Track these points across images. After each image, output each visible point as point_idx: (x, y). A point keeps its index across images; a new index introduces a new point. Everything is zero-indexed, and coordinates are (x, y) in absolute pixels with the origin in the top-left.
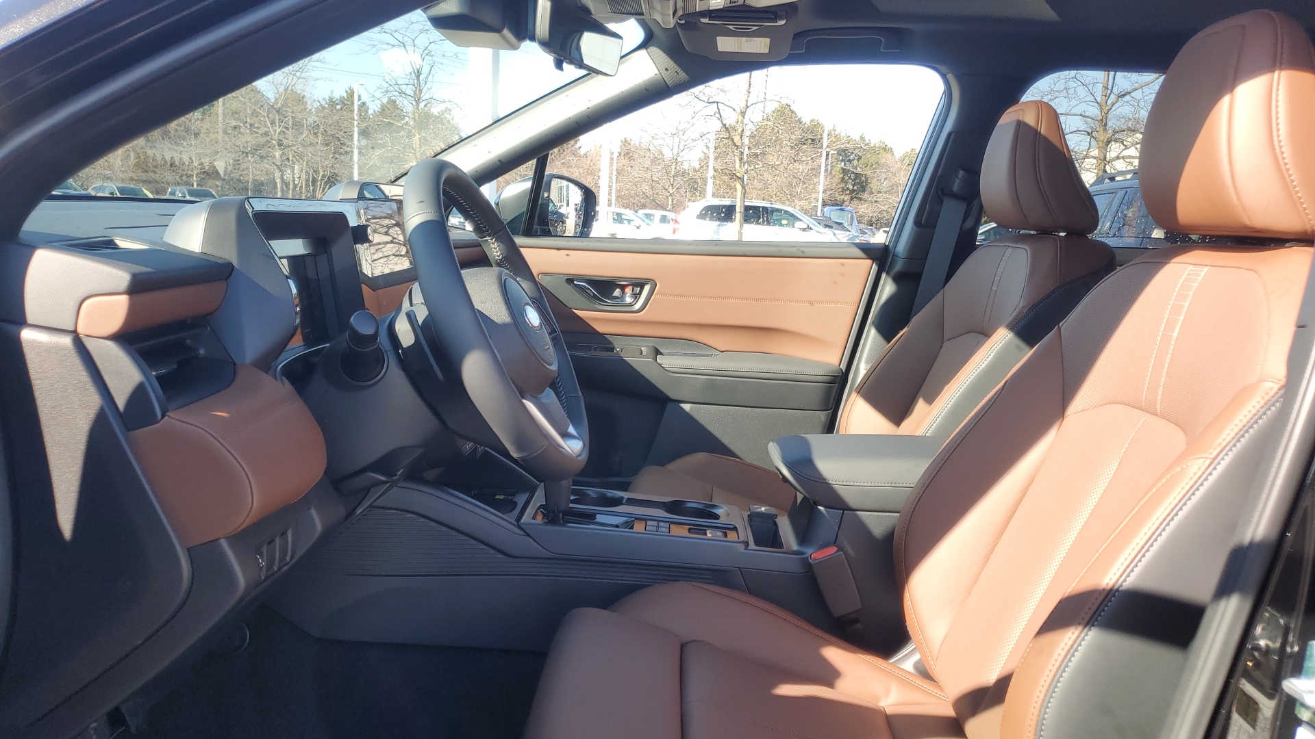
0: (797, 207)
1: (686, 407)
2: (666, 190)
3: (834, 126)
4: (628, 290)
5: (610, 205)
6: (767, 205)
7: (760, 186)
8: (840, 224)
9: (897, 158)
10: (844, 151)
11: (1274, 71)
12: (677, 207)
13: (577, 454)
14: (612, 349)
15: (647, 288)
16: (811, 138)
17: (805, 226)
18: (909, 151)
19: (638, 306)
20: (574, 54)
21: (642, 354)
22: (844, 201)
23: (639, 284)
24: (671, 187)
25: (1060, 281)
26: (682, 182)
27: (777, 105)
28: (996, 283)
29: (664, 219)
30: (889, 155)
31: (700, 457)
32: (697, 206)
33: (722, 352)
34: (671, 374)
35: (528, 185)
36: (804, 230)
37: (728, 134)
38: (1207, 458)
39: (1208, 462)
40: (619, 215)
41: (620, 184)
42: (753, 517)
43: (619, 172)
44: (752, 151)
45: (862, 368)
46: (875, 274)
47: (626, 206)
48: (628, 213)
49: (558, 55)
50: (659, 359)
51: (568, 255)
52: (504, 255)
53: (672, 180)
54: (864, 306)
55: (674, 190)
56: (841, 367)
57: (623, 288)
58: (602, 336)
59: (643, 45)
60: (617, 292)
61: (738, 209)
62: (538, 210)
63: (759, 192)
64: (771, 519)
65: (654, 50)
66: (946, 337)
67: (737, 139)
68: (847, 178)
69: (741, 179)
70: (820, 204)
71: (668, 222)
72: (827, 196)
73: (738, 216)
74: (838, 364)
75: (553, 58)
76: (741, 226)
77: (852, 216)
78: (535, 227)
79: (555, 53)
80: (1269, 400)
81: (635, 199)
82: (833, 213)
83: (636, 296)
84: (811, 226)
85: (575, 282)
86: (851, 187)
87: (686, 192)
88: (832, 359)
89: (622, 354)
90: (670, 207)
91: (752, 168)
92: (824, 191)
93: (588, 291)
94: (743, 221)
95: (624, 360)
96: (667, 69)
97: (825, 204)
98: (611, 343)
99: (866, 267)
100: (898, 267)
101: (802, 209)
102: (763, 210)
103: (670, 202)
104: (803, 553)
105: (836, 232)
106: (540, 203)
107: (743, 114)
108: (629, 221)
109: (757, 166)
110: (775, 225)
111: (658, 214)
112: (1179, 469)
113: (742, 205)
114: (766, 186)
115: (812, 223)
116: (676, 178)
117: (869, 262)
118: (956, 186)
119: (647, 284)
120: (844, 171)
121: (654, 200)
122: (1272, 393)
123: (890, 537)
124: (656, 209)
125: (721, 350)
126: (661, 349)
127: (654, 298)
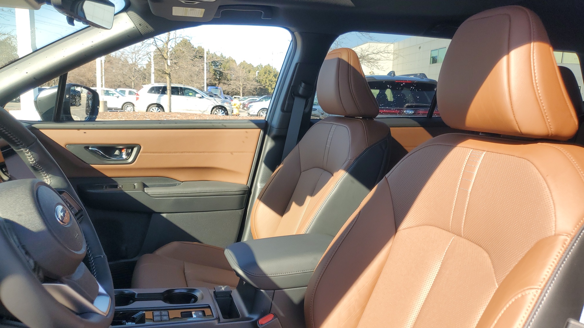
0: (195, 87)
1: (164, 215)
2: (131, 78)
3: (209, 50)
4: (124, 152)
5: (102, 86)
6: (182, 86)
7: (177, 76)
8: (216, 95)
9: (237, 65)
10: (214, 61)
11: (531, 43)
12: (138, 87)
13: (107, 314)
14: (116, 186)
15: (135, 150)
16: (199, 54)
17: (201, 96)
18: (243, 62)
19: (130, 160)
20: (80, 13)
21: (135, 188)
22: (216, 84)
23: (130, 147)
24: (133, 77)
25: (368, 145)
26: (138, 75)
27: (181, 39)
28: (329, 143)
29: (130, 93)
30: (234, 63)
31: (174, 245)
32: (147, 87)
33: (182, 182)
34: (154, 198)
35: (55, 90)
36: (200, 98)
37: (161, 53)
38: (538, 289)
39: (539, 291)
40: (107, 91)
41: (107, 76)
42: (217, 295)
43: (105, 70)
44: (173, 61)
45: (259, 186)
46: (262, 136)
47: (111, 87)
48: (112, 90)
49: (70, 15)
50: (146, 190)
51: (85, 133)
52: (37, 160)
53: (133, 74)
54: (258, 154)
55: (135, 78)
56: (248, 185)
57: (121, 150)
58: (110, 178)
59: (125, 10)
60: (117, 152)
61: (168, 88)
62: (63, 106)
63: (176, 79)
64: (228, 294)
65: (131, 13)
66: (302, 170)
67: (165, 55)
68: (216, 73)
69: (169, 75)
70: (205, 85)
71: (133, 94)
72: (208, 82)
73: (169, 92)
74: (246, 184)
75: (66, 16)
76: (170, 96)
77: (221, 91)
78: (61, 115)
79: (67, 13)
80: (567, 248)
81: (115, 83)
82: (212, 89)
83: (129, 155)
84: (204, 96)
85: (90, 148)
86: (218, 78)
87: (140, 79)
88: (243, 181)
89: (123, 189)
90: (133, 86)
91: (174, 69)
92: (207, 79)
93: (98, 153)
94: (171, 94)
95: (125, 193)
96: (140, 25)
97: (208, 85)
98: (116, 182)
99: (257, 132)
100: (274, 132)
101: (197, 88)
102: (180, 89)
103: (133, 84)
104: (252, 319)
105: (216, 99)
106: (64, 101)
107: (167, 43)
108: (113, 94)
109: (176, 68)
110: (186, 95)
111: (127, 90)
112: (520, 296)
113: (170, 87)
114: (179, 77)
115: (204, 95)
116: (135, 73)
117: (259, 130)
118: (301, 91)
119: (135, 147)
120: (215, 71)
121: (124, 83)
122: (567, 243)
123: (302, 302)
124: (126, 88)
125: (182, 181)
126: (147, 184)
127: (140, 155)
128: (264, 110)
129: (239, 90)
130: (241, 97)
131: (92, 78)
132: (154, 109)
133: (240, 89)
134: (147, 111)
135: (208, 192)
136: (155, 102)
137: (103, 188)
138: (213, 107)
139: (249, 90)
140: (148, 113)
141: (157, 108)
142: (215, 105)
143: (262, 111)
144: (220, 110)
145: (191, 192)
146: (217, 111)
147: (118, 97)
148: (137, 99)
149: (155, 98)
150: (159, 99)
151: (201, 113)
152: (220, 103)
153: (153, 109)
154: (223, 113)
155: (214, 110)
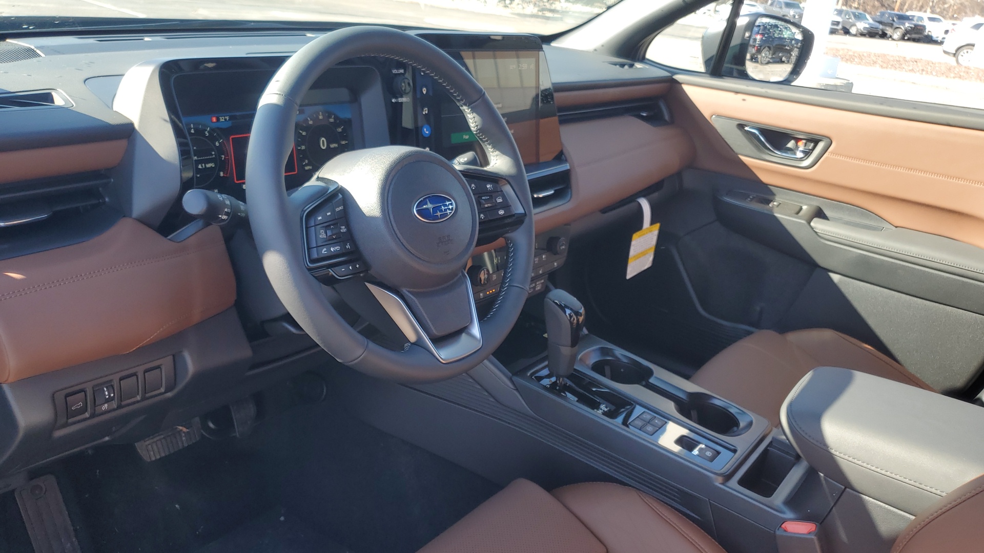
1: (835, 278)
4: (802, 145)
14: (768, 202)
15: (821, 146)
19: (806, 163)
21: (798, 213)
23: (814, 140)
33: (896, 227)
34: (823, 241)
50: (815, 223)
51: (744, 99)
57: (797, 141)
58: (763, 185)
60: (791, 144)
83: (807, 153)
85: (746, 128)
89: (777, 210)
93: (758, 139)
95: (774, 216)
98: (772, 194)
104: (782, 514)
119: (821, 140)
125: (896, 225)
126: (827, 213)
127: (827, 158)
135: (936, 261)
137: (746, 199)
145: (898, 252)
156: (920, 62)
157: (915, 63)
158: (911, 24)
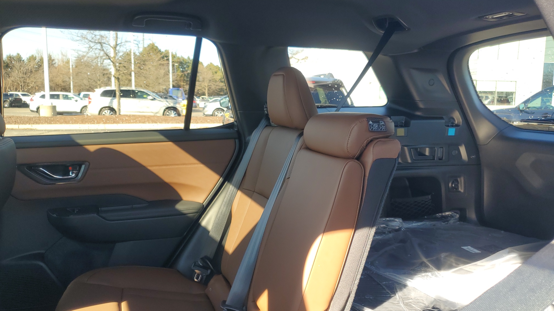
9: (205, 67)
16: (165, 56)
17: (153, 98)
32: (99, 91)
36: (152, 100)
61: (117, 91)
70: (171, 86)
73: (118, 95)
77: (182, 93)
84: (156, 98)
94: (121, 97)
102: (132, 91)
105: (169, 100)
107: (115, 47)
113: (119, 90)
128: (219, 110)
129: (204, 91)
130: (206, 97)
131: (60, 82)
132: (107, 112)
133: (205, 89)
134: (99, 114)
136: (107, 106)
138: (165, 108)
139: (214, 90)
140: (100, 116)
141: (109, 111)
142: (167, 107)
143: (217, 111)
144: (172, 111)
146: (169, 113)
147: (76, 101)
148: (90, 102)
149: (106, 101)
150: (111, 102)
151: (152, 114)
152: (172, 105)
153: (105, 113)
154: (175, 114)
155: (166, 112)
156: (13, 118)
157: (10, 118)
158: (13, 98)
